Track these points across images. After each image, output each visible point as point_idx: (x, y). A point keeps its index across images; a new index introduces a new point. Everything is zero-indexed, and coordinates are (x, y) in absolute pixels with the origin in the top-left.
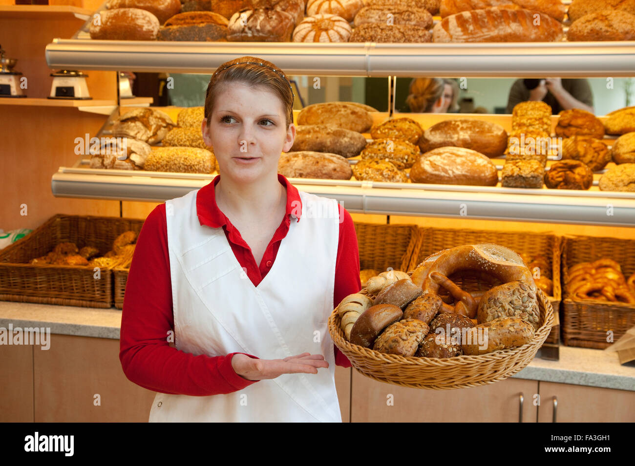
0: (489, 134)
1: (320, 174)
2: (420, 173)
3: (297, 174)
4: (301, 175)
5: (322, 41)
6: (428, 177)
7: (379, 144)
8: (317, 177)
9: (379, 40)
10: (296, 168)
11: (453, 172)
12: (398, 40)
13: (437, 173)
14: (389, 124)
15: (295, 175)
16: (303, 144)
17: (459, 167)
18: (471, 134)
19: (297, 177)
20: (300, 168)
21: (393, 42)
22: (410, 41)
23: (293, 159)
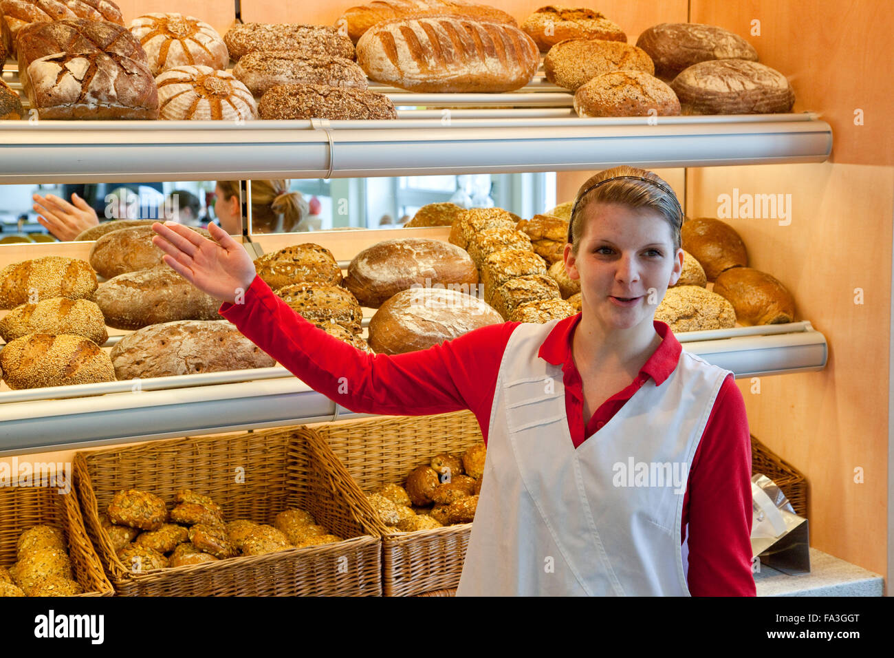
0: (459, 262)
1: (234, 361)
2: (401, 338)
3: (191, 366)
4: (198, 368)
5: (227, 117)
6: (416, 343)
7: (296, 294)
8: (229, 367)
9: (325, 114)
10: (186, 354)
11: (455, 330)
12: (357, 116)
13: (431, 334)
14: (282, 256)
15: (188, 369)
16: (160, 307)
17: (460, 321)
18: (435, 263)
19: (192, 373)
20: (193, 353)
21: (351, 118)
22: (377, 117)
23: (172, 338)
